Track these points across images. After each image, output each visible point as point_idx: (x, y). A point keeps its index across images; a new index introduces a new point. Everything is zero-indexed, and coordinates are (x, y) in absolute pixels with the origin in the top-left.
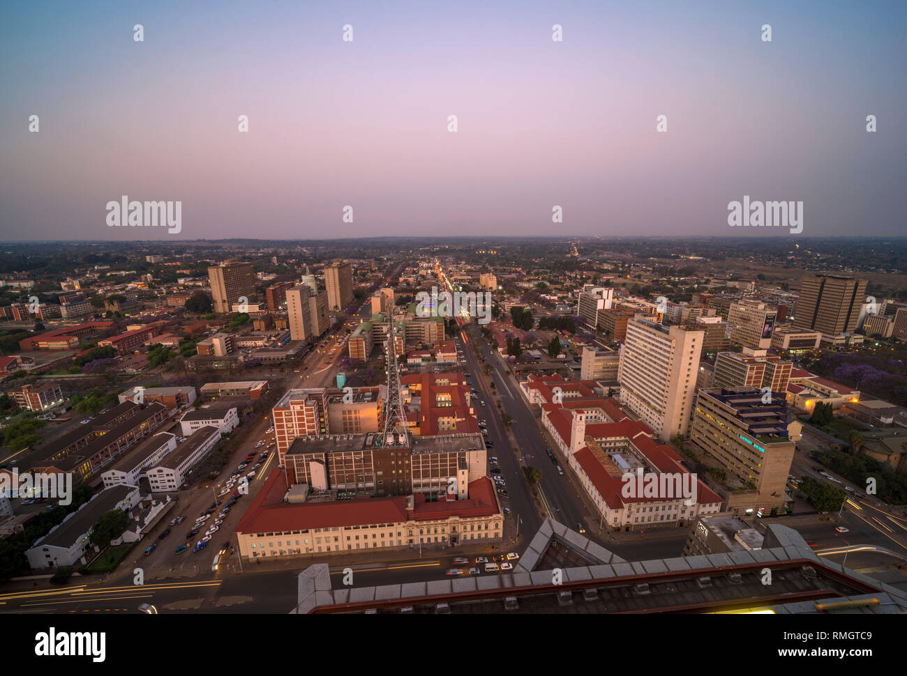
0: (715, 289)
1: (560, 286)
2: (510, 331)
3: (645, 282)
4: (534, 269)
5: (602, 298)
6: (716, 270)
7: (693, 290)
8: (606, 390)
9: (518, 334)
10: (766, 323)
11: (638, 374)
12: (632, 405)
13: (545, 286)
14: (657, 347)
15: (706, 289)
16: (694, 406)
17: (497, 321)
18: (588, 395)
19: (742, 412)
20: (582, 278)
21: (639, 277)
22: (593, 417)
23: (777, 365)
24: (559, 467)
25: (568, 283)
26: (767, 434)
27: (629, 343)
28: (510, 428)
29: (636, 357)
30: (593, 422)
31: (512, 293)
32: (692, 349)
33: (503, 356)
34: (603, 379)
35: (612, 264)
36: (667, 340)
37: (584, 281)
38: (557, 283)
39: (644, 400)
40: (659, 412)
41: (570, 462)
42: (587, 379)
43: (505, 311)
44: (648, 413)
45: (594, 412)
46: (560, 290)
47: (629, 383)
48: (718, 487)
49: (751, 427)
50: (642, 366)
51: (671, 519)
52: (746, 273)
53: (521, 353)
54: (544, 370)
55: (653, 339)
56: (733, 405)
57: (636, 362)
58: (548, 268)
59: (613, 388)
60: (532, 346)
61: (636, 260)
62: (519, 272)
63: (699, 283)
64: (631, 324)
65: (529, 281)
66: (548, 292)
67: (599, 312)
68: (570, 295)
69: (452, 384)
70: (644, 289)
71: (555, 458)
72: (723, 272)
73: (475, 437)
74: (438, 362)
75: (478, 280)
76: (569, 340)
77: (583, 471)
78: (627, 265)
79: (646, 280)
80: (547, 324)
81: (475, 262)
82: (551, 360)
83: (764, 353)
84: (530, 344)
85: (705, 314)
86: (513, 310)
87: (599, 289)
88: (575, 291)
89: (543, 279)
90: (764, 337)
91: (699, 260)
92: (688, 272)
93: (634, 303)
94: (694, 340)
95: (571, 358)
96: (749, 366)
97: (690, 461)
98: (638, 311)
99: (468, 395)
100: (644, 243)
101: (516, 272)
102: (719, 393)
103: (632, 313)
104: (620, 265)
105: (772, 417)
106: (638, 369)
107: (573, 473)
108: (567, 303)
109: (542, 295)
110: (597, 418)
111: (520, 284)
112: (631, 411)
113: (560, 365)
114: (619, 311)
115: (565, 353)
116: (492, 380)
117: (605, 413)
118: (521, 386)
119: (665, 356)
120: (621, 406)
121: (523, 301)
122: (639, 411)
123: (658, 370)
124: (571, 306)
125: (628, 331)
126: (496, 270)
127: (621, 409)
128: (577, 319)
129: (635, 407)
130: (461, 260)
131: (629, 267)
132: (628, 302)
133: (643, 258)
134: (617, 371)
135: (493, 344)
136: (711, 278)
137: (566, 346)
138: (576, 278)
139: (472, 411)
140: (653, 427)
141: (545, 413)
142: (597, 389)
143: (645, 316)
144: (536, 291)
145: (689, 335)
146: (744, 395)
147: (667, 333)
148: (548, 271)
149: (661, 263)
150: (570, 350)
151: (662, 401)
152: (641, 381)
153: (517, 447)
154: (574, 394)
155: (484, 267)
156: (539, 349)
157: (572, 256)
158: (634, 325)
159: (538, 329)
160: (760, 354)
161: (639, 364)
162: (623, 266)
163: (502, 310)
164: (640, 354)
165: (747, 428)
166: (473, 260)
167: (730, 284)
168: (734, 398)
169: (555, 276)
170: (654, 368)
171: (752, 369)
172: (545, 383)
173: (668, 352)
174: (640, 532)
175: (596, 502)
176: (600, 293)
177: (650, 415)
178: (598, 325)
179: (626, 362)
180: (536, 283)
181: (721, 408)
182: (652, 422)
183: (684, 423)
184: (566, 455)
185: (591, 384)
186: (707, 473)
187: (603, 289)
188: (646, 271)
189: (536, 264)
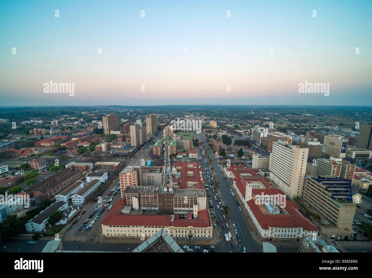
0: (318, 129)
1: (244, 126)
2: (222, 145)
3: (284, 126)
4: (233, 119)
5: (263, 132)
6: (319, 121)
7: (307, 129)
8: (263, 173)
9: (225, 147)
10: (343, 146)
11: (278, 167)
12: (275, 181)
13: (238, 126)
14: (286, 155)
15: (314, 129)
16: (305, 183)
17: (216, 141)
18: (255, 176)
19: (328, 187)
20: (255, 123)
21: (282, 123)
22: (257, 186)
23: (347, 166)
24: (240, 207)
25: (248, 125)
26: (341, 199)
27: (274, 153)
28: (219, 188)
29: (277, 159)
30: (256, 188)
31: (223, 129)
32: (303, 157)
33: (218, 156)
34: (262, 168)
35: (269, 117)
36: (291, 152)
37: (256, 124)
38: (243, 125)
39: (281, 179)
40: (288, 185)
41: (245, 205)
42: (255, 168)
43: (220, 136)
44: (283, 185)
45: (257, 183)
46: (245, 128)
47: (274, 171)
48: (317, 223)
49: (333, 195)
50: (280, 163)
51: (293, 237)
52: (334, 122)
53: (226, 155)
54: (236, 163)
55: (285, 151)
56: (324, 184)
57: (277, 161)
58: (240, 119)
59: (267, 173)
60: (230, 152)
61: (280, 115)
62: (227, 120)
63: (310, 126)
64: (275, 144)
65: (231, 124)
66: (239, 129)
67: (261, 138)
68: (249, 130)
69: (194, 167)
70: (283, 129)
71: (238, 203)
72: (322, 122)
73: (202, 191)
74: (190, 157)
75: (209, 123)
76: (248, 150)
77: (251, 210)
78: (276, 118)
79: (285, 125)
80: (237, 143)
81: (208, 116)
82: (239, 159)
83: (341, 160)
84: (230, 151)
85: (312, 141)
86: (223, 136)
87: (262, 128)
88: (251, 128)
89: (237, 123)
90: (342, 152)
91: (311, 116)
92: (305, 121)
93: (278, 134)
94: (304, 152)
95: (248, 158)
96: (333, 166)
97: (303, 209)
98: (280, 138)
99: (201, 172)
100: (284, 108)
101: (225, 120)
102: (317, 177)
103: (277, 139)
104: (273, 118)
105: (344, 191)
106: (278, 164)
107: (246, 210)
108: (247, 134)
109: (236, 130)
110: (259, 186)
111: (227, 125)
112: (275, 184)
113: (243, 161)
114: (271, 138)
115: (245, 156)
116: (212, 166)
117: (262, 184)
118: (225, 169)
119: (290, 159)
120: (270, 181)
121: (228, 132)
122: (278, 184)
123: (287, 165)
124: (249, 135)
125: (273, 147)
126: (217, 119)
127: (270, 183)
128: (251, 141)
129: (276, 182)
130: (202, 115)
131: (277, 118)
132: (275, 134)
133: (283, 114)
134: (269, 165)
135: (213, 151)
136: (316, 124)
137: (246, 153)
138: (252, 123)
139: (202, 179)
140: (285, 192)
141: (234, 182)
142: (259, 173)
143: (282, 140)
144: (234, 128)
145: (302, 150)
146: (329, 179)
147: (291, 148)
148: (240, 120)
149: (292, 117)
150: (248, 155)
151: (289, 180)
152: (279, 170)
153: (221, 197)
154: (248, 174)
155: (212, 118)
156: (234, 153)
157: (251, 114)
158: (276, 145)
159: (234, 145)
160: (339, 160)
161: (278, 162)
162: (274, 118)
163: (219, 136)
164: (279, 158)
165: (331, 196)
166: (207, 115)
167: (326, 127)
168: (324, 181)
169: (243, 122)
170: (285, 164)
171: (335, 167)
172: (235, 169)
173: (292, 157)
174: (277, 242)
175: (256, 225)
176: (262, 130)
177: (284, 186)
178: (261, 144)
179: (272, 161)
180: (234, 125)
181: (318, 185)
182: (285, 190)
183: (300, 191)
184: (243, 202)
185: (257, 170)
186: (311, 216)
187: (263, 128)
188: (284, 120)
189: (234, 117)
